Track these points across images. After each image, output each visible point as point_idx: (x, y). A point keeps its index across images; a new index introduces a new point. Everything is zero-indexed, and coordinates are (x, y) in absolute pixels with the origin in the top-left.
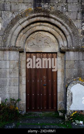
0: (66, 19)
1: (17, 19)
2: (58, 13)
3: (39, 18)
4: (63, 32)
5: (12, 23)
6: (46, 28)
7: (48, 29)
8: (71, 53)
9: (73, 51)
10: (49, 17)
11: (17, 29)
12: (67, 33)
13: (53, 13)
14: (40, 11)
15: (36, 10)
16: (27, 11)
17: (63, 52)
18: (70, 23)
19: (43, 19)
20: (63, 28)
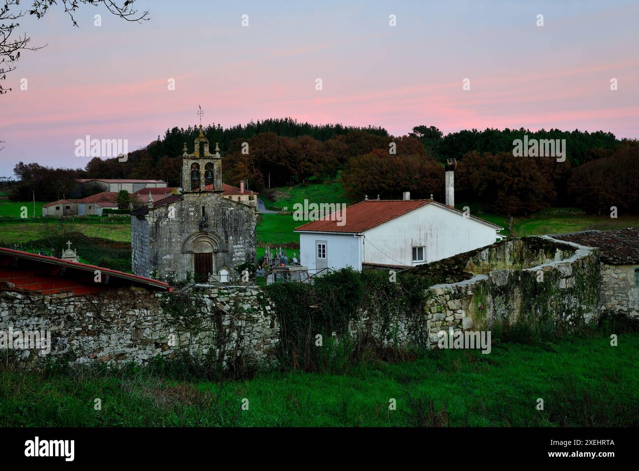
0: (217, 235)
1: (190, 236)
2: (213, 233)
3: (202, 235)
4: (215, 242)
5: (188, 239)
6: (205, 240)
7: (207, 240)
8: (220, 253)
9: (221, 252)
10: (207, 235)
11: (190, 241)
12: (218, 243)
13: (210, 233)
14: (202, 232)
15: (200, 232)
16: (196, 232)
17: (216, 253)
18: (219, 238)
19: (204, 236)
20: (215, 240)
